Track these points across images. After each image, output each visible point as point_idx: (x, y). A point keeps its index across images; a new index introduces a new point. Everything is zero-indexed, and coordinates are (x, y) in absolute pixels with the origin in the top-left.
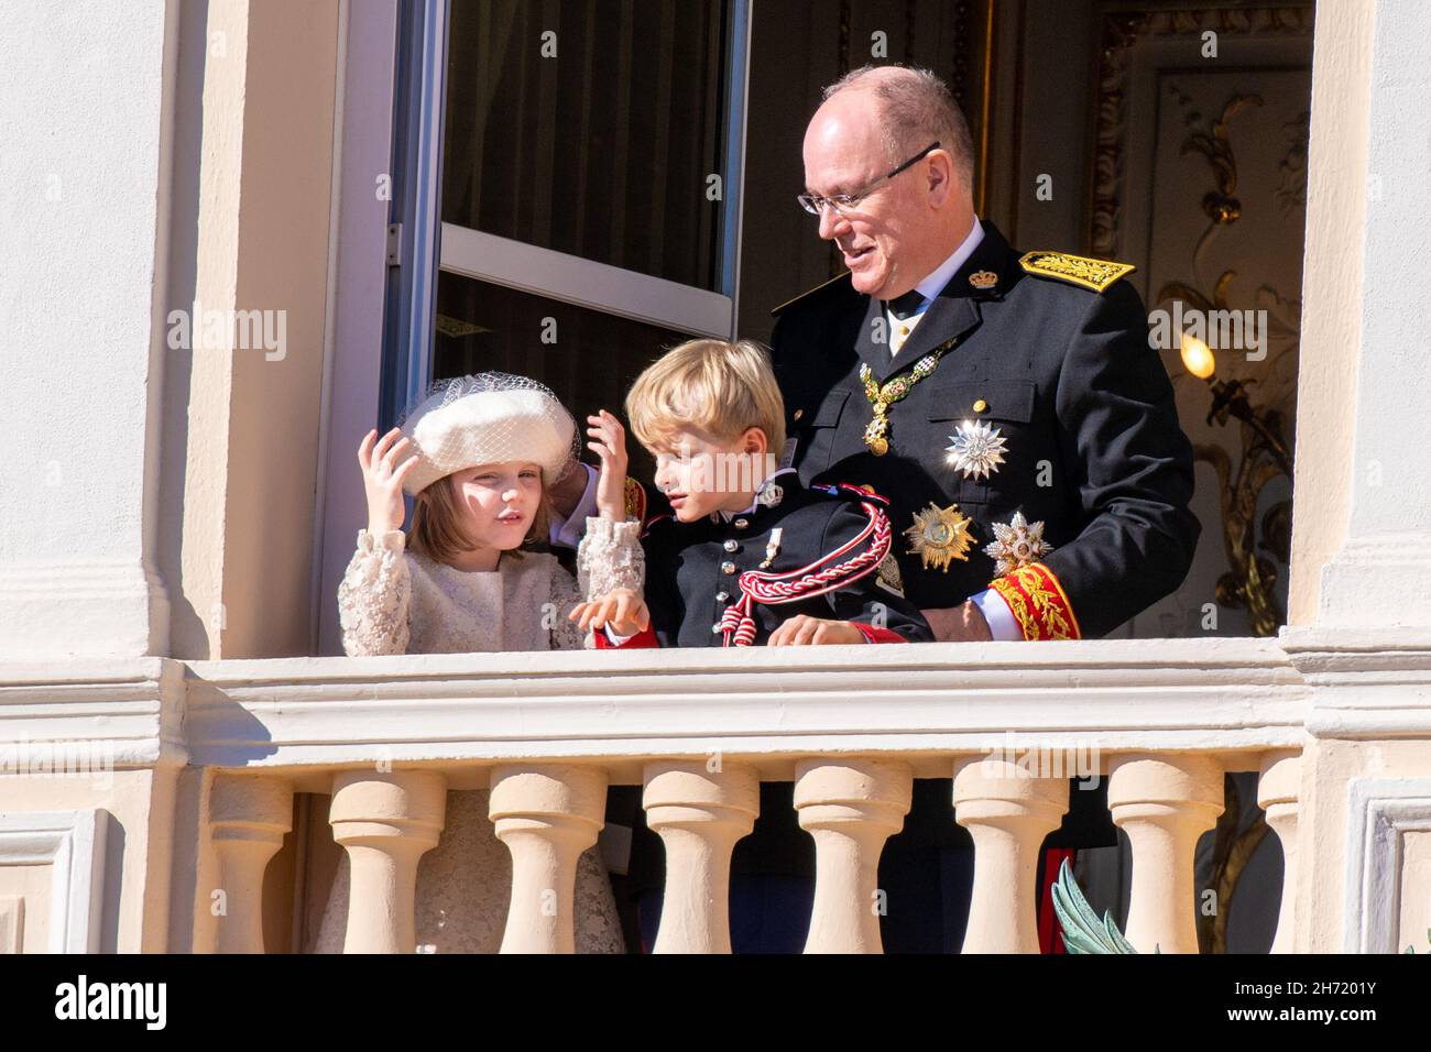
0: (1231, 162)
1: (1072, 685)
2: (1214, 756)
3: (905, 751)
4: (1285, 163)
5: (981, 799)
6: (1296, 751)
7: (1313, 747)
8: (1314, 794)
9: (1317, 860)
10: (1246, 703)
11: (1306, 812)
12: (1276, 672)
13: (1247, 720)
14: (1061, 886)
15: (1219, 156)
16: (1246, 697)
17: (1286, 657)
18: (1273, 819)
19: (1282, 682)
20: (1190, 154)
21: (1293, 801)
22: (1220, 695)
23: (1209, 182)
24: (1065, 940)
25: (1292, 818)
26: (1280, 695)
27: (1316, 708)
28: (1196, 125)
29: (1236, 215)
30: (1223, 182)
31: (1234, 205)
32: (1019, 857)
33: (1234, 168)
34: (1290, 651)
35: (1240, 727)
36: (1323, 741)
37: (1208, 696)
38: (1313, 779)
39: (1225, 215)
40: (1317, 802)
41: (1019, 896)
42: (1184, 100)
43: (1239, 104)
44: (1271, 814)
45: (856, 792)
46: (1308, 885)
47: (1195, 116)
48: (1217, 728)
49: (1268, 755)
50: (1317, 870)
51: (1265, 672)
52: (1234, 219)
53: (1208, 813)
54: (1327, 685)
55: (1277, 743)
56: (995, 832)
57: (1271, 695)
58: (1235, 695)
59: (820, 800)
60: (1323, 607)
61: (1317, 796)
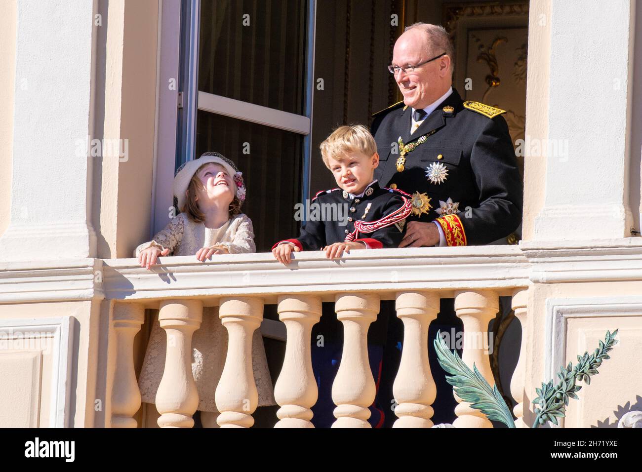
0: (496, 63)
1: (440, 264)
2: (495, 291)
3: (377, 290)
4: (516, 64)
5: (407, 308)
6: (526, 288)
7: (532, 286)
8: (533, 305)
9: (534, 329)
10: (507, 270)
11: (530, 311)
12: (518, 258)
13: (506, 277)
14: (437, 340)
15: (491, 61)
16: (508, 267)
17: (522, 252)
18: (517, 314)
19: (520, 261)
20: (480, 61)
21: (525, 307)
22: (496, 267)
23: (488, 71)
24: (439, 361)
25: (525, 313)
26: (519, 267)
27: (533, 271)
28: (483, 50)
29: (498, 84)
30: (493, 71)
31: (498, 80)
32: (422, 330)
33: (497, 65)
34: (523, 250)
35: (504, 279)
36: (536, 284)
37: (492, 267)
38: (533, 299)
39: (494, 84)
40: (534, 307)
41: (421, 345)
42: (478, 40)
43: (499, 42)
44: (517, 312)
45: (359, 306)
46: (531, 339)
47: (482, 46)
48: (496, 279)
49: (515, 290)
50: (534, 333)
51: (513, 258)
52: (497, 85)
53: (493, 312)
54: (537, 262)
55: (518, 285)
56: (412, 320)
57: (516, 267)
58: (502, 267)
59: (345, 309)
60: (535, 233)
61: (534, 305)
